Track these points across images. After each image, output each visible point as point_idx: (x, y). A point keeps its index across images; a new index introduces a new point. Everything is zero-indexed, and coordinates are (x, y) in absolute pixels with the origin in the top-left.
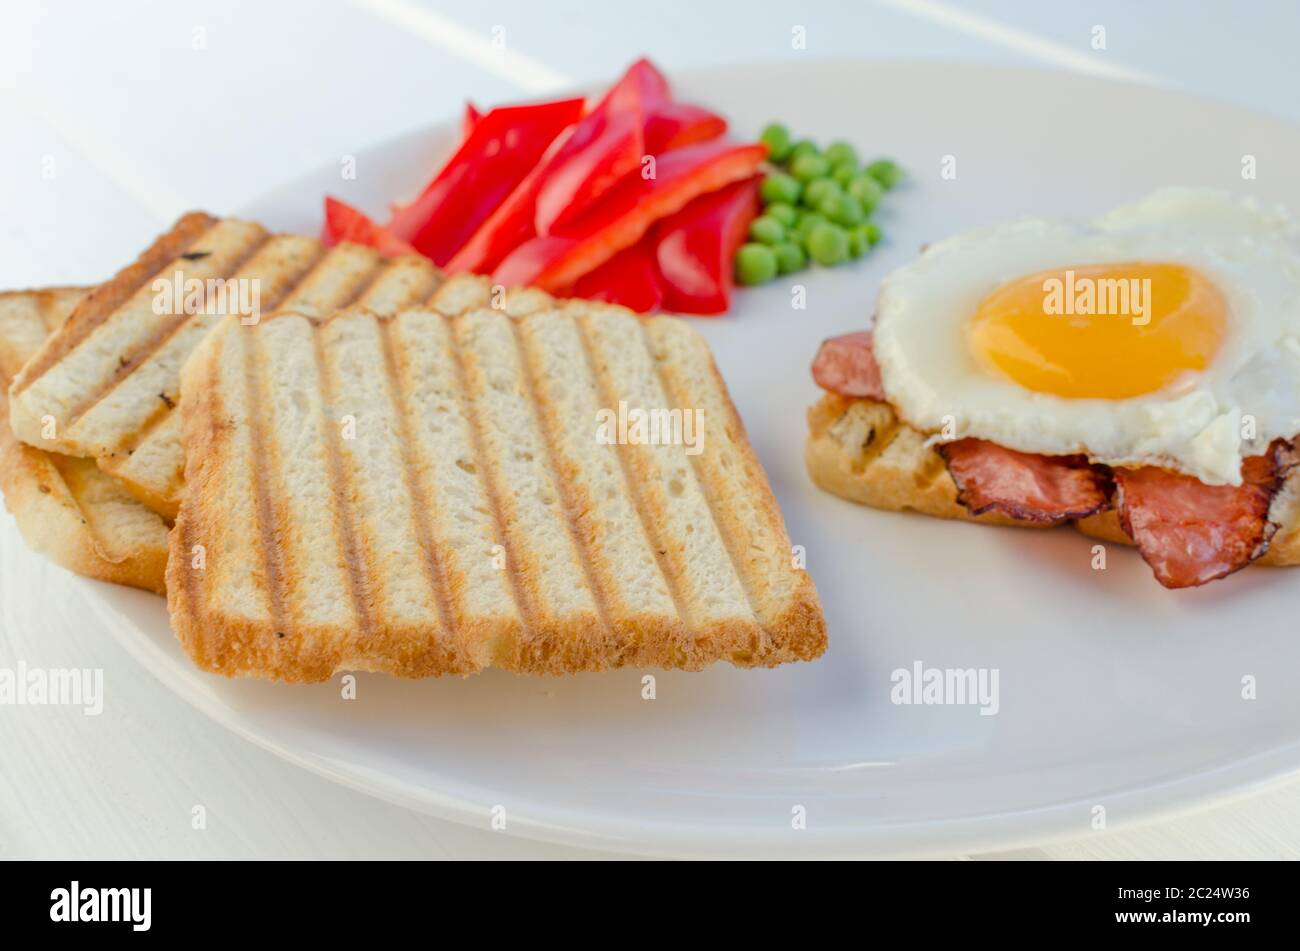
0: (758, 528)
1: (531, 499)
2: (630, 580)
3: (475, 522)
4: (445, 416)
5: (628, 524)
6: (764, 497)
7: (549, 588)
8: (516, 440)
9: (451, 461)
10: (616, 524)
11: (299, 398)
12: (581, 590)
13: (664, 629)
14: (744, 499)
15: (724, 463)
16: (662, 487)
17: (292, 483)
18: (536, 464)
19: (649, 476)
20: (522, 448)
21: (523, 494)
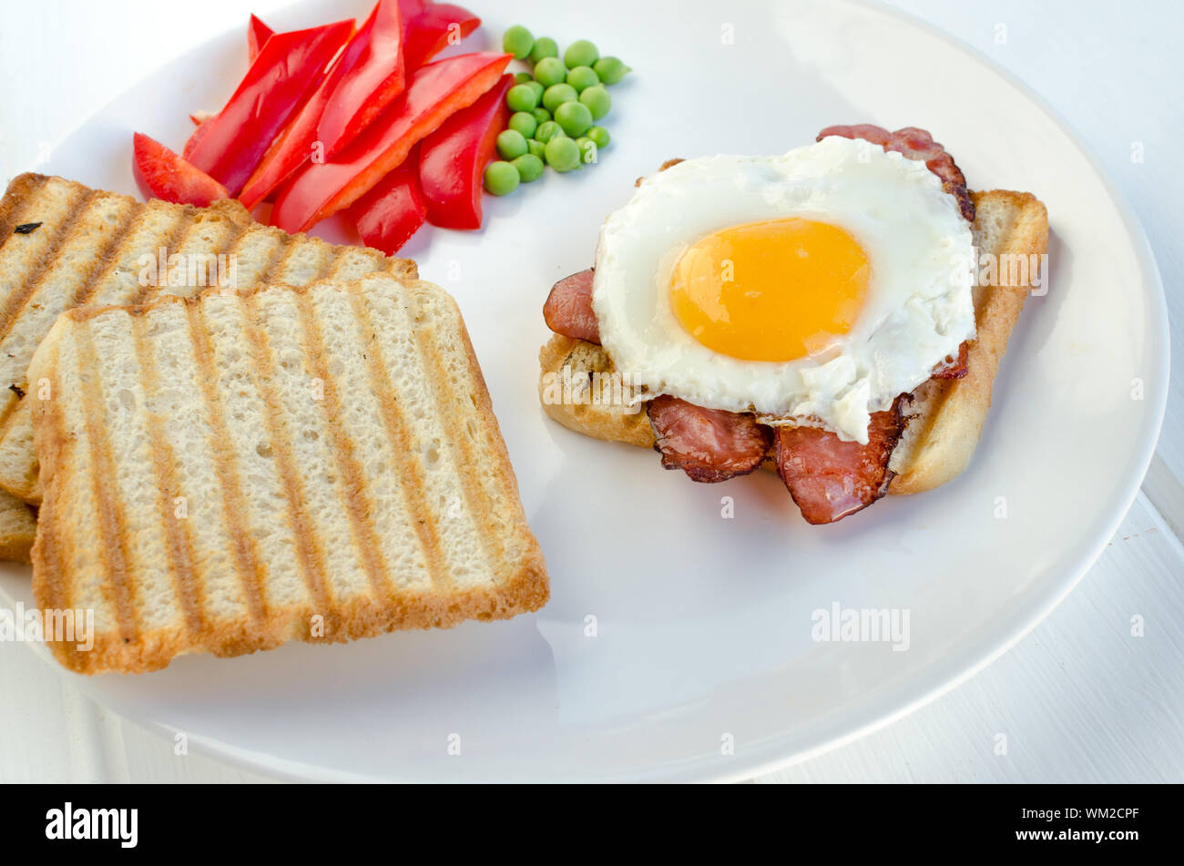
0: (496, 496)
1: (317, 481)
2: (397, 557)
3: (274, 509)
4: (246, 401)
5: (394, 501)
6: (501, 464)
7: (333, 573)
8: (304, 420)
9: (252, 449)
10: (384, 502)
11: (127, 398)
12: (358, 571)
13: (423, 603)
14: (485, 467)
15: (470, 429)
16: (421, 458)
17: (126, 489)
18: (320, 443)
19: (411, 448)
20: (308, 428)
21: (311, 477)
